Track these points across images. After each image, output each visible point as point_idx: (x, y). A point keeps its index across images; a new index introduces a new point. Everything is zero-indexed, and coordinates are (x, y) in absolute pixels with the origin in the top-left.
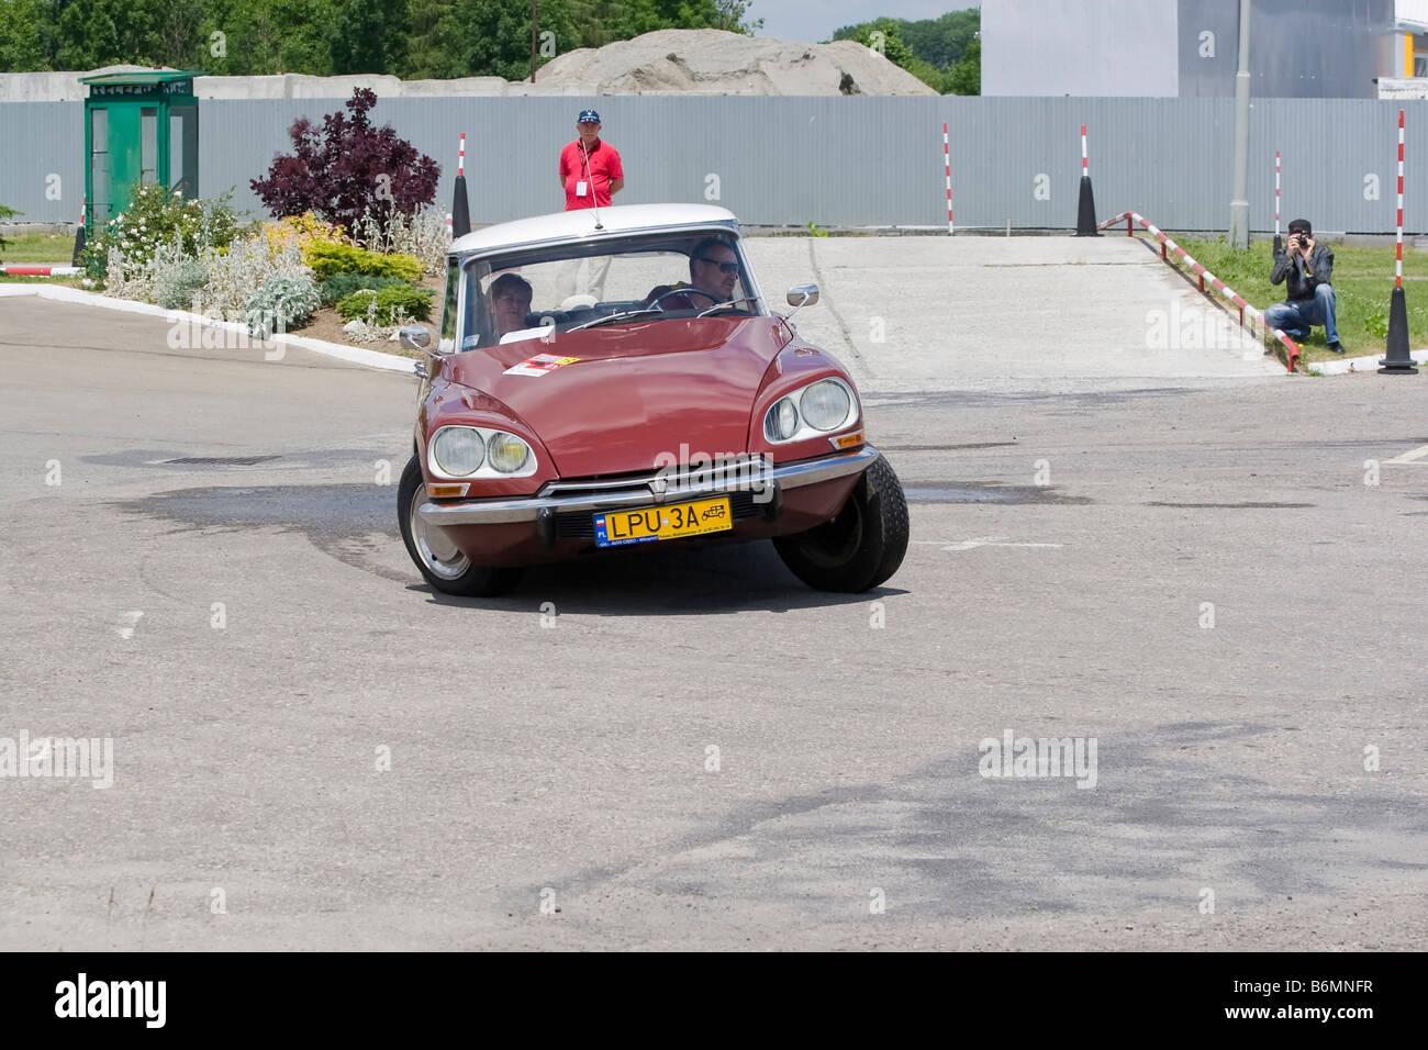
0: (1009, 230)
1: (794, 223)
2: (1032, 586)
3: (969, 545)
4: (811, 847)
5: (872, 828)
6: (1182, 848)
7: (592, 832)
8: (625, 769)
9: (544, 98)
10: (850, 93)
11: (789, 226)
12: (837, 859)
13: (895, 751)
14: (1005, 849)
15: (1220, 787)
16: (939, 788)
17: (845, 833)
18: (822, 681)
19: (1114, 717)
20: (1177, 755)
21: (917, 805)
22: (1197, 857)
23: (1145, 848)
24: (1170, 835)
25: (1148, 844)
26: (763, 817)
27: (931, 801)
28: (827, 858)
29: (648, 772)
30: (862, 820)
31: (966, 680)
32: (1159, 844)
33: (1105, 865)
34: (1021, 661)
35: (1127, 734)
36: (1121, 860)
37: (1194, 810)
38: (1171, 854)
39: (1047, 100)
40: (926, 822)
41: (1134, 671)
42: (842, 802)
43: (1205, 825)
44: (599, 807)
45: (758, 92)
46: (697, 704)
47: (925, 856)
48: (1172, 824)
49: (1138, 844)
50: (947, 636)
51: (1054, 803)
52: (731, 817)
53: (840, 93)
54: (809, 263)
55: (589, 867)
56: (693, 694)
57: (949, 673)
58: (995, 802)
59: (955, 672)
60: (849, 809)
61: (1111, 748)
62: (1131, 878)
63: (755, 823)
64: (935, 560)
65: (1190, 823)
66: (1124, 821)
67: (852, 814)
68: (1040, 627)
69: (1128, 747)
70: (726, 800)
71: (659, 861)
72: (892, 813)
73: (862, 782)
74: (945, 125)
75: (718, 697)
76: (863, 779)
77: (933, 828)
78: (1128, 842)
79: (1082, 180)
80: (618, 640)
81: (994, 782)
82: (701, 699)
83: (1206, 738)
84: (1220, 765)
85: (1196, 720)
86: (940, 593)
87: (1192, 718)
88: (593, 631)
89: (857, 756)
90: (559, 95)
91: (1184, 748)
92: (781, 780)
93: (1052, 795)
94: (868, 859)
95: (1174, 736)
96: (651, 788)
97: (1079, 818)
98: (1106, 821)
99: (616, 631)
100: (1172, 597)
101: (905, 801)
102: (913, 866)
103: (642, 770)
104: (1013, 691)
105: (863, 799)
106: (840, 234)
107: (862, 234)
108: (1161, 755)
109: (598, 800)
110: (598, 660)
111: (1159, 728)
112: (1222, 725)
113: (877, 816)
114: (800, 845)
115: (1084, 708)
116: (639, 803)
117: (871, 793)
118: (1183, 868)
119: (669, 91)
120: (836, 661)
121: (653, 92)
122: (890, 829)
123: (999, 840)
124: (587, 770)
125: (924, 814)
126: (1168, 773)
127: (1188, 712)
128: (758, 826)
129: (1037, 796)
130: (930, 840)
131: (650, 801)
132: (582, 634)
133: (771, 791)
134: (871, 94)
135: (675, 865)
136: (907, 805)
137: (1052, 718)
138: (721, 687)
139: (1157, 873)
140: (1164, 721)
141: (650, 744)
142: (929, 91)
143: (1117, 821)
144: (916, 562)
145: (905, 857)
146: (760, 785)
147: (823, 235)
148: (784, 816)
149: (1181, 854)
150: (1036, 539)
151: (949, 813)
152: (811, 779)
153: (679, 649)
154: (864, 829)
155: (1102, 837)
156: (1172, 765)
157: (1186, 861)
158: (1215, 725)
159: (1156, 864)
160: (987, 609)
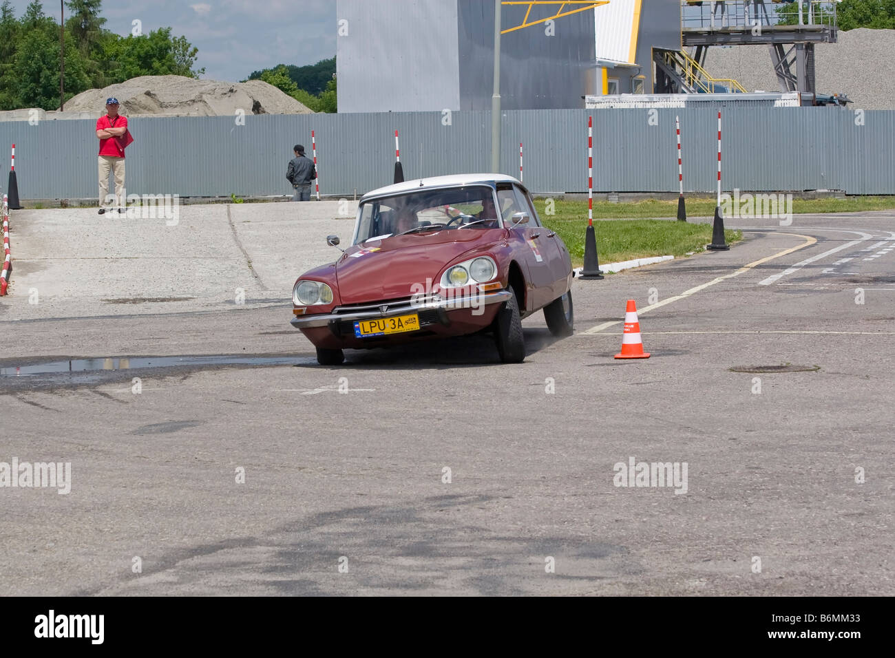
0: (355, 196)
1: (223, 195)
2: (355, 415)
3: (317, 391)
4: (211, 574)
5: (249, 563)
6: (436, 570)
7: (80, 569)
8: (101, 531)
9: (66, 121)
10: (259, 113)
11: (219, 197)
12: (226, 582)
13: (265, 516)
14: (328, 573)
15: (461, 533)
16: (291, 538)
17: (231, 566)
18: (223, 476)
19: (400, 493)
20: (437, 515)
21: (277, 549)
22: (445, 576)
23: (414, 571)
24: (429, 563)
25: (415, 569)
26: (184, 558)
27: (286, 546)
28: (220, 581)
29: (115, 533)
30: (243, 558)
31: (311, 473)
32: (422, 568)
33: (389, 581)
34: (345, 460)
35: (408, 503)
36: (398, 578)
37: (445, 547)
38: (429, 574)
39: (378, 114)
40: (281, 558)
41: (413, 465)
42: (232, 548)
43: (451, 556)
44: (85, 554)
45: (202, 114)
46: (146, 491)
47: (280, 579)
48: (431, 556)
49: (410, 568)
50: (300, 446)
51: (360, 545)
52: (164, 558)
53: (253, 113)
54: (227, 220)
55: (77, 589)
56: (144, 485)
57: (300, 469)
58: (324, 546)
59: (303, 468)
60: (235, 552)
61: (397, 512)
62: (403, 589)
63: (178, 562)
64: (296, 401)
65: (442, 555)
66: (402, 555)
67: (236, 555)
68: (358, 439)
69: (408, 511)
70: (161, 548)
71: (120, 585)
72: (262, 554)
73: (244, 536)
74: (313, 132)
75: (159, 487)
76: (245, 534)
77: (286, 562)
78: (403, 567)
79: (396, 164)
80: (100, 454)
81: (324, 534)
82: (148, 488)
83: (455, 505)
84: (463, 520)
85: (450, 493)
86: (298, 420)
87: (447, 492)
88: (86, 448)
89: (241, 520)
90: (77, 118)
91: (442, 511)
92: (195, 535)
93: (358, 541)
94: (245, 581)
95: (436, 504)
96: (116, 542)
97: (374, 554)
98: (391, 555)
99: (99, 448)
100: (440, 419)
101: (270, 546)
102: (272, 585)
103: (112, 531)
104: (339, 478)
105: (244, 546)
106: (251, 201)
107: (264, 201)
108: (427, 515)
109: (85, 550)
110: (87, 466)
111: (427, 499)
112: (465, 496)
113: (252, 555)
114: (205, 574)
115: (382, 487)
116: (109, 551)
117: (249, 542)
118: (436, 583)
119: (146, 115)
120: (232, 463)
121: (136, 115)
122: (260, 563)
123: (325, 568)
124: (79, 532)
125: (281, 554)
126: (431, 525)
127: (446, 489)
128: (180, 563)
129: (351, 541)
130: (283, 569)
131: (115, 550)
132: (79, 450)
133: (188, 542)
134: (272, 113)
135: (129, 588)
136: (271, 548)
137: (362, 495)
138: (162, 481)
139: (420, 586)
140: (430, 495)
141: (117, 515)
142: (307, 111)
143: (398, 555)
144: (285, 402)
145: (268, 580)
146: (182, 539)
147: (240, 202)
148: (196, 557)
149: (435, 574)
150: (358, 387)
151: (295, 553)
152: (213, 534)
153: (138, 459)
154: (244, 563)
155: (388, 565)
156: (433, 521)
157: (438, 578)
158: (461, 496)
159: (420, 580)
160: (326, 429)
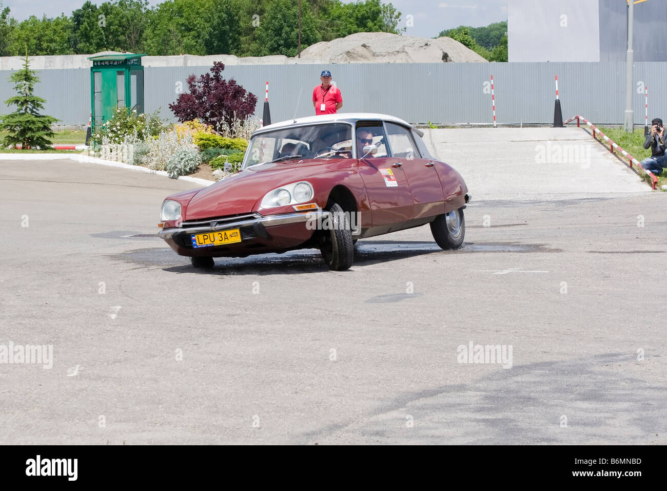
0: (521, 125)
1: (422, 122)
2: (535, 290)
3: (505, 272)
4: (434, 413)
5: (463, 404)
6: (607, 412)
7: (332, 407)
8: (347, 378)
9: (304, 65)
10: (447, 61)
11: (419, 124)
12: (446, 419)
13: (473, 368)
14: (524, 413)
15: (624, 383)
16: (494, 385)
17: (450, 407)
18: (438, 336)
19: (574, 351)
20: (604, 369)
21: (483, 393)
22: (614, 416)
23: (589, 412)
24: (602, 406)
25: (590, 411)
26: (412, 399)
27: (490, 391)
28: (442, 418)
29: (358, 379)
30: (458, 401)
31: (505, 335)
32: (596, 410)
33: (571, 420)
34: (530, 326)
35: (580, 359)
36: (578, 418)
37: (612, 394)
38: (602, 415)
39: (539, 63)
40: (487, 401)
41: (583, 330)
42: (448, 392)
43: (617, 401)
44: (335, 396)
45: (404, 61)
46: (380, 347)
47: (487, 417)
48: (602, 401)
49: (586, 410)
50: (496, 314)
51: (547, 392)
52: (396, 400)
53: (442, 61)
54: (429, 141)
55: (331, 423)
56: (378, 342)
57: (497, 331)
58: (519, 391)
59: (500, 331)
60: (451, 395)
61: (573, 366)
62: (582, 426)
63: (408, 402)
64: (490, 279)
65: (610, 400)
66: (580, 400)
67: (452, 398)
68: (539, 309)
69: (581, 365)
70: (394, 392)
71: (364, 420)
72: (472, 397)
73: (457, 383)
74: (492, 76)
75: (390, 344)
76: (459, 381)
77: (491, 404)
78: (582, 410)
79: (556, 101)
80: (343, 318)
81: (519, 382)
82: (382, 345)
83: (617, 361)
84: (624, 373)
85: (613, 352)
86: (493, 294)
87: (610, 351)
88: (331, 313)
89: (455, 371)
90: (312, 63)
91: (607, 365)
92: (420, 382)
93: (546, 388)
94: (461, 419)
95: (602, 360)
96: (359, 387)
97: (558, 399)
98: (571, 400)
99: (342, 313)
100: (601, 295)
101: (477, 391)
102: (482, 422)
103: (355, 378)
104: (527, 339)
105: (458, 391)
106: (443, 127)
107: (453, 127)
108: (596, 369)
109: (335, 392)
110: (333, 327)
111: (595, 356)
112: (624, 355)
113: (465, 398)
114: (429, 412)
115: (560, 347)
116: (354, 393)
117: (462, 388)
118: (607, 421)
119: (362, 61)
120: (444, 326)
121: (356, 62)
122: (471, 404)
123: (521, 409)
124: (329, 378)
125: (486, 397)
126: (600, 377)
127: (609, 349)
128: (409, 404)
129: (540, 388)
130: (490, 410)
131: (359, 392)
132: (326, 315)
133: (415, 388)
134: (456, 62)
135: (371, 422)
136: (478, 393)
137: (545, 352)
138: (391, 339)
139: (595, 424)
140: (597, 353)
141: (358, 366)
142: (484, 60)
143: (576, 400)
144: (481, 280)
145: (478, 418)
146: (410, 385)
147: (435, 128)
148: (421, 399)
149: (606, 415)
150: (536, 269)
151: (498, 397)
152: (434, 381)
153: (372, 322)
154: (459, 405)
155: (569, 407)
156: (601, 374)
157: (609, 418)
158: (621, 355)
159: (595, 420)
160: (515, 301)
